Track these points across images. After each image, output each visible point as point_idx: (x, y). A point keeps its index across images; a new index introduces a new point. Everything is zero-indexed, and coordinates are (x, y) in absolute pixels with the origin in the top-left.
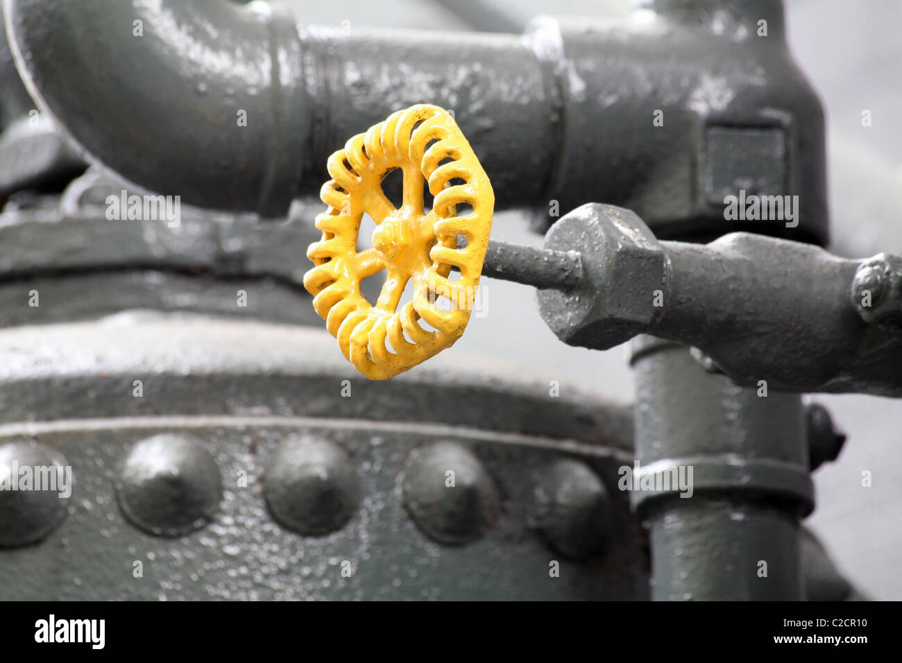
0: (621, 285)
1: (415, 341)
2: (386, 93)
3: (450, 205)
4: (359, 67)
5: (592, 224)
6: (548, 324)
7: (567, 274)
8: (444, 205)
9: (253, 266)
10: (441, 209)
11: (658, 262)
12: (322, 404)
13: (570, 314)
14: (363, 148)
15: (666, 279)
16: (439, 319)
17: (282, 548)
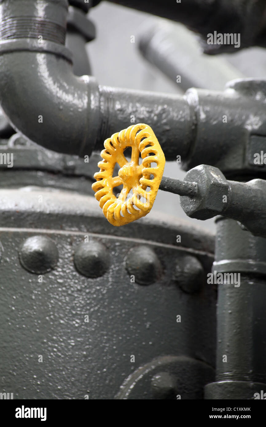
0: (211, 197)
1: (131, 213)
2: (130, 114)
3: (148, 163)
4: (121, 103)
5: (202, 173)
6: (183, 209)
7: (191, 191)
8: (146, 163)
9: (77, 172)
10: (145, 164)
11: (226, 189)
12: (98, 228)
13: (191, 206)
14: (118, 138)
15: (229, 195)
16: (141, 205)
17: (79, 281)
